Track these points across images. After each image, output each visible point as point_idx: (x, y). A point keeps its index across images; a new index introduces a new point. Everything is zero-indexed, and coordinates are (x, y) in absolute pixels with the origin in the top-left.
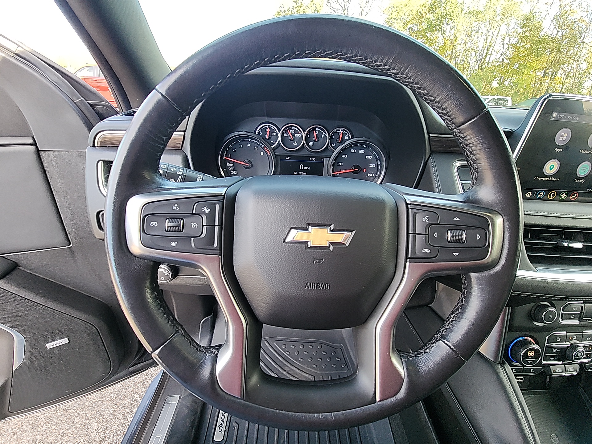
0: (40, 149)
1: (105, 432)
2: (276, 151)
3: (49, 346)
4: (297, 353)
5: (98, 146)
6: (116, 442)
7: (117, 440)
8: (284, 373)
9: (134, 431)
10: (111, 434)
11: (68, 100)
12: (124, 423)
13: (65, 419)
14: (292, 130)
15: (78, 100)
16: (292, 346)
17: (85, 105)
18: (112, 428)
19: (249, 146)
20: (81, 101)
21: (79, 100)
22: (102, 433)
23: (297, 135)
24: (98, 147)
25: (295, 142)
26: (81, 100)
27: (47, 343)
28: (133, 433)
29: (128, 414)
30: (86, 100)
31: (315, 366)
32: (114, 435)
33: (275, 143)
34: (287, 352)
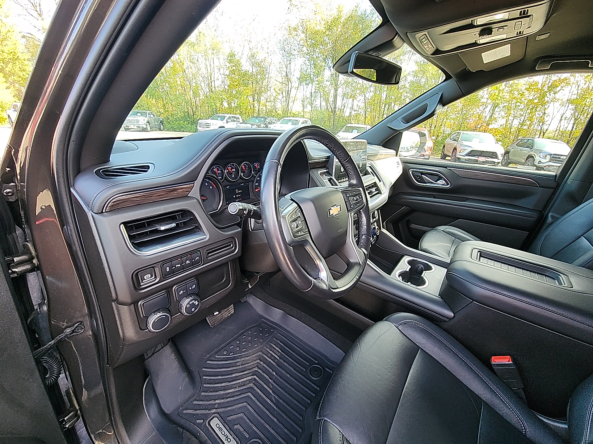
2: (223, 183)
4: (238, 348)
5: (107, 211)
16: (231, 347)
31: (257, 345)
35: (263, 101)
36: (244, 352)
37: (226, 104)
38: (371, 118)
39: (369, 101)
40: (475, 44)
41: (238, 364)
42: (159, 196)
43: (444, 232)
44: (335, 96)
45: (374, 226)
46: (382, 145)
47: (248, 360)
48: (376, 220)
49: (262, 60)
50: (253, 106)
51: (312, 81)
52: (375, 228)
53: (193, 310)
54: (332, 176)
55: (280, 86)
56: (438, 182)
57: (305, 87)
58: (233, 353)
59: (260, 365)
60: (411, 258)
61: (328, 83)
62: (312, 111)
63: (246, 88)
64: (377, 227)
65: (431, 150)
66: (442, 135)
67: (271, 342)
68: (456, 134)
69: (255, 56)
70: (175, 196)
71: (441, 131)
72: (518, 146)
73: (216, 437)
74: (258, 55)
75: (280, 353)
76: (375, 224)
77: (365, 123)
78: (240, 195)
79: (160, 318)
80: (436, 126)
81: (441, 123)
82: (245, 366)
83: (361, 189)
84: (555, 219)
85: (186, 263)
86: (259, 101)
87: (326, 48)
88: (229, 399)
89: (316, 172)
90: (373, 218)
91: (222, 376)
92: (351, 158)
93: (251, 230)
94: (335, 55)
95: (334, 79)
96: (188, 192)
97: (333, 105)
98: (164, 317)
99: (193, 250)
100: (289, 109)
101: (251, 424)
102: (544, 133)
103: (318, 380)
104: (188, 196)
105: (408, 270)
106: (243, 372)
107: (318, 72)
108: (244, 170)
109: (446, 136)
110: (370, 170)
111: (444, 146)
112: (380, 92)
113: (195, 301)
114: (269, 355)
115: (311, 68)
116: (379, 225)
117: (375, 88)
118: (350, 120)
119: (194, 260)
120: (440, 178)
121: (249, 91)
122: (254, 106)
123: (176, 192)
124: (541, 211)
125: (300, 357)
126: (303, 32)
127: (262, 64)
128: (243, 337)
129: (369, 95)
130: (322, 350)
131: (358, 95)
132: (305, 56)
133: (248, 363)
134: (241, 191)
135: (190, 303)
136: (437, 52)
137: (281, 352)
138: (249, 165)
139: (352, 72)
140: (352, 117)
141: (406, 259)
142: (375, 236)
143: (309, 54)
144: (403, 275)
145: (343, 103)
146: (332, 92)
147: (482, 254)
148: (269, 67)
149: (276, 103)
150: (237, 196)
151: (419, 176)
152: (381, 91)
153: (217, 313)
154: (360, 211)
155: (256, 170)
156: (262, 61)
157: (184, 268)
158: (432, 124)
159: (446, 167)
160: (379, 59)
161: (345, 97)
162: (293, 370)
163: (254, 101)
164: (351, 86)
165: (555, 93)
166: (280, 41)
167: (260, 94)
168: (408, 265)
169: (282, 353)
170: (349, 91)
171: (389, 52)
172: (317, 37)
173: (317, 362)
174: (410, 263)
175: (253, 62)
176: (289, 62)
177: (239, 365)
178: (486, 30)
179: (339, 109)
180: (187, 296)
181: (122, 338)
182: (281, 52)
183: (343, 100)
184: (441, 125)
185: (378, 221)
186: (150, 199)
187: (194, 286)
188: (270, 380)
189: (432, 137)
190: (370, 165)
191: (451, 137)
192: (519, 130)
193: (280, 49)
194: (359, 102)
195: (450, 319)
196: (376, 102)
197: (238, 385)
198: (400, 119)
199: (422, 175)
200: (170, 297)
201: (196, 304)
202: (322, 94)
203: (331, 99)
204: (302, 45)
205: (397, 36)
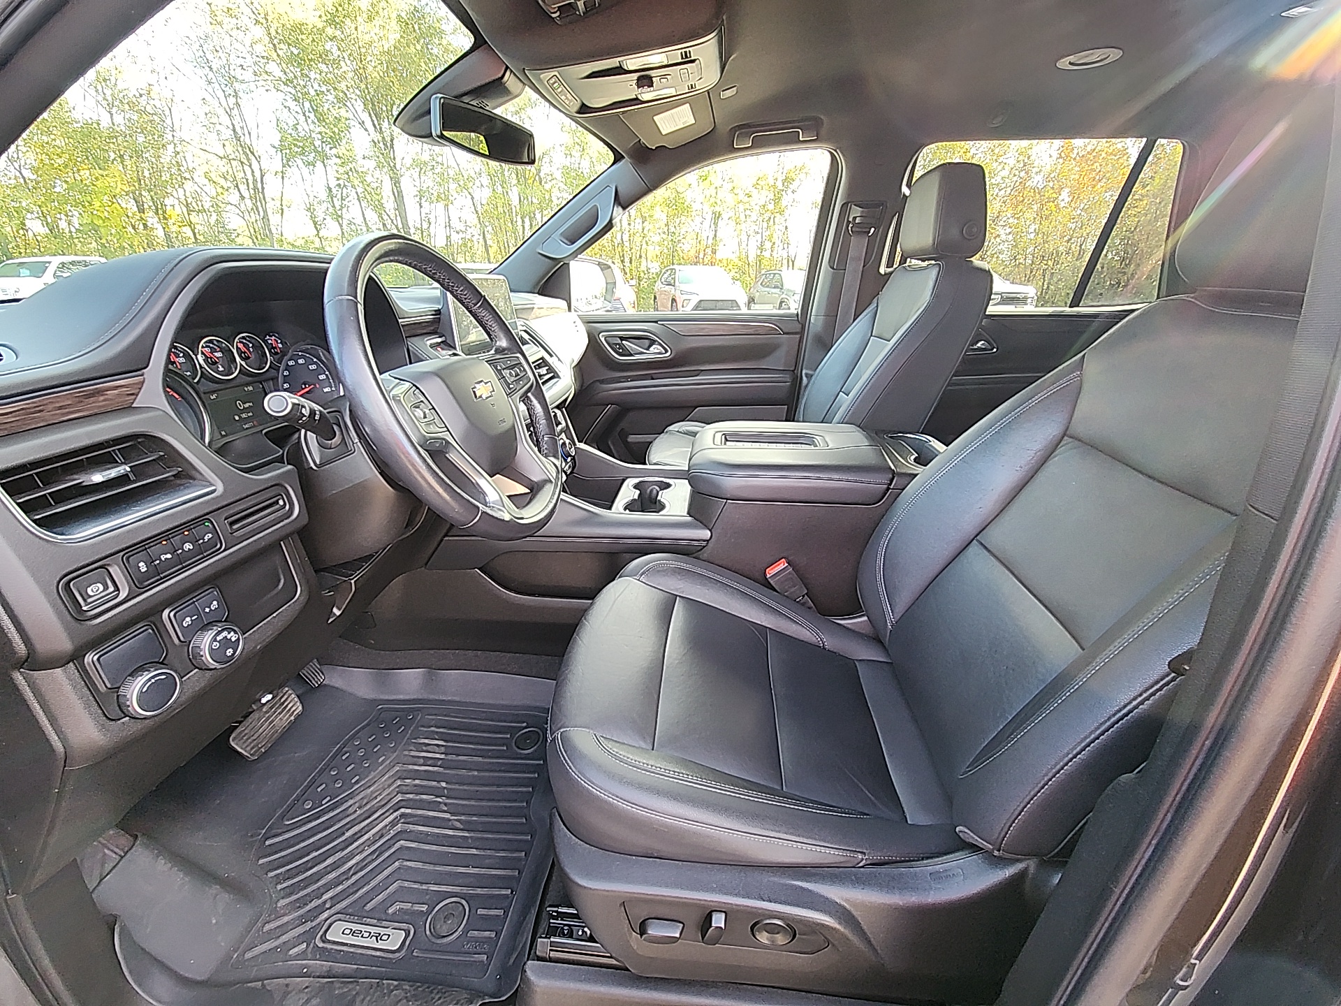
31: (383, 757)
34: (323, 803)
35: (175, 210)
36: (357, 782)
37: (36, 227)
38: (500, 248)
39: (485, 208)
40: (636, 101)
41: (351, 810)
42: (60, 408)
43: (681, 432)
44: (399, 197)
45: (562, 441)
46: (537, 291)
47: (372, 792)
48: (562, 429)
49: (142, 92)
50: (141, 227)
51: (324, 158)
52: (564, 444)
53: (229, 654)
54: (455, 348)
55: (223, 166)
56: (651, 349)
57: (305, 170)
58: (328, 798)
59: (404, 788)
60: (637, 480)
61: (371, 164)
62: (343, 233)
63: (101, 172)
64: (567, 441)
65: (634, 307)
66: (646, 276)
67: (415, 739)
68: (669, 272)
69: (113, 81)
70: (100, 407)
71: (643, 268)
72: (763, 286)
73: (352, 950)
74: (119, 76)
75: (443, 748)
76: (563, 436)
77: (489, 260)
78: (250, 414)
79: (153, 681)
80: (631, 259)
81: (638, 253)
82: (368, 806)
83: (519, 355)
84: (809, 377)
85: (183, 549)
86: (160, 211)
87: (336, 71)
88: (355, 878)
89: (421, 343)
90: (557, 426)
91: (317, 850)
92: (485, 299)
93: (314, 468)
94: (369, 92)
95: (383, 154)
96: (133, 397)
97: (398, 218)
98: (163, 677)
99: (194, 520)
100: (274, 231)
101: (424, 887)
102: (793, 262)
103: (535, 751)
104: (134, 405)
105: (636, 497)
106: (369, 817)
107: (334, 133)
108: (245, 353)
109: (654, 278)
110: (526, 337)
111: (655, 298)
112: (503, 188)
113: (229, 633)
114: (422, 761)
115: (310, 121)
116: (570, 437)
117: (491, 179)
118: (453, 255)
119: (201, 541)
120: (653, 342)
121: (116, 178)
122: (145, 226)
123: (102, 398)
124: (793, 371)
125: (490, 732)
126: (257, 22)
127: (144, 103)
128: (344, 758)
129: (483, 195)
130: (527, 702)
131: (455, 195)
132: (281, 88)
133: (376, 798)
134: (251, 404)
135: (218, 638)
136: (584, 109)
137: (444, 744)
138: (253, 341)
139: (442, 136)
140: (456, 247)
141: (630, 482)
142: (569, 459)
143: (292, 82)
144: (630, 507)
145: (423, 215)
146: (387, 186)
147: (727, 437)
148: (167, 112)
149: (224, 214)
150: (244, 416)
151: (618, 344)
152: (505, 186)
153: (269, 697)
154: (528, 397)
155: (276, 353)
156: (141, 96)
157: (182, 562)
158: (623, 255)
159: (656, 322)
160: (486, 112)
161: (423, 200)
162: (480, 759)
163: (142, 211)
164: (431, 172)
165: (793, 192)
166: (188, 41)
167: (159, 189)
168: (635, 490)
169: (449, 744)
170: (431, 185)
171: (501, 100)
172: (302, 40)
173: (525, 724)
174: (636, 487)
175: (110, 98)
176: (232, 100)
177: (356, 811)
178: (645, 80)
179: (417, 229)
180: (205, 627)
181: (63, 755)
182: (200, 72)
183: (421, 207)
184: (640, 257)
185: (566, 431)
186: (39, 417)
187: (215, 603)
188: (439, 799)
189: (630, 281)
190: (524, 328)
191: (663, 280)
192: (759, 259)
193: (195, 64)
194: (462, 210)
195: (708, 541)
196: (500, 210)
197: (369, 842)
198: (557, 236)
199: (622, 340)
200: (161, 637)
201: (233, 639)
202: (360, 190)
203: (390, 205)
204: (263, 57)
205: (508, 73)
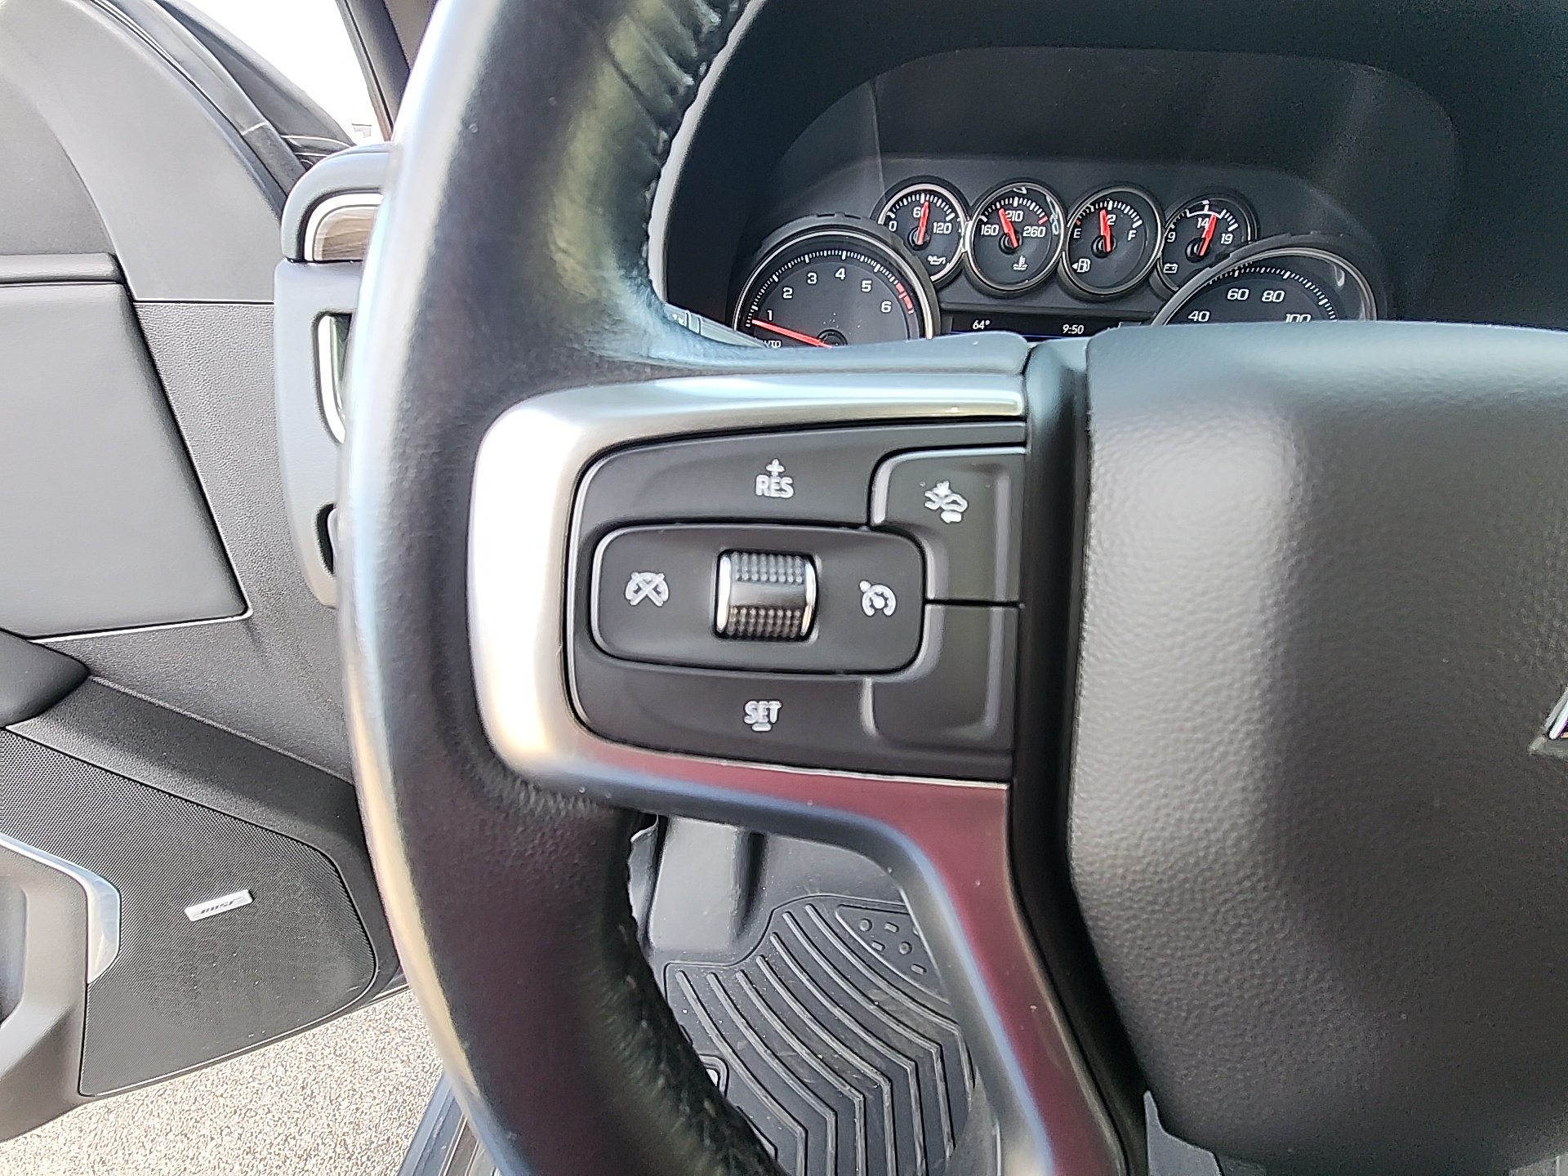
0: (137, 298)
1: (357, 1109)
2: (945, 294)
3: (194, 912)
4: (904, 948)
5: (316, 259)
6: (386, 1138)
7: (390, 1134)
8: (871, 1008)
9: (436, 1131)
10: (374, 1114)
11: (222, 126)
12: (408, 1085)
13: (252, 1068)
14: (1016, 209)
15: (252, 129)
16: (887, 927)
17: (274, 144)
18: (375, 1098)
19: (843, 277)
20: (261, 131)
21: (257, 126)
22: (350, 1112)
23: (1032, 231)
24: (314, 261)
25: (1022, 260)
26: (261, 127)
27: (187, 905)
28: (435, 1136)
29: (419, 1061)
30: (281, 133)
32: (383, 1118)
33: (943, 266)
34: (874, 945)
41: (873, 994)
47: (907, 1012)
58: (880, 947)
59: (926, 1067)
82: (884, 1018)
133: (899, 1022)
177: (874, 1003)
